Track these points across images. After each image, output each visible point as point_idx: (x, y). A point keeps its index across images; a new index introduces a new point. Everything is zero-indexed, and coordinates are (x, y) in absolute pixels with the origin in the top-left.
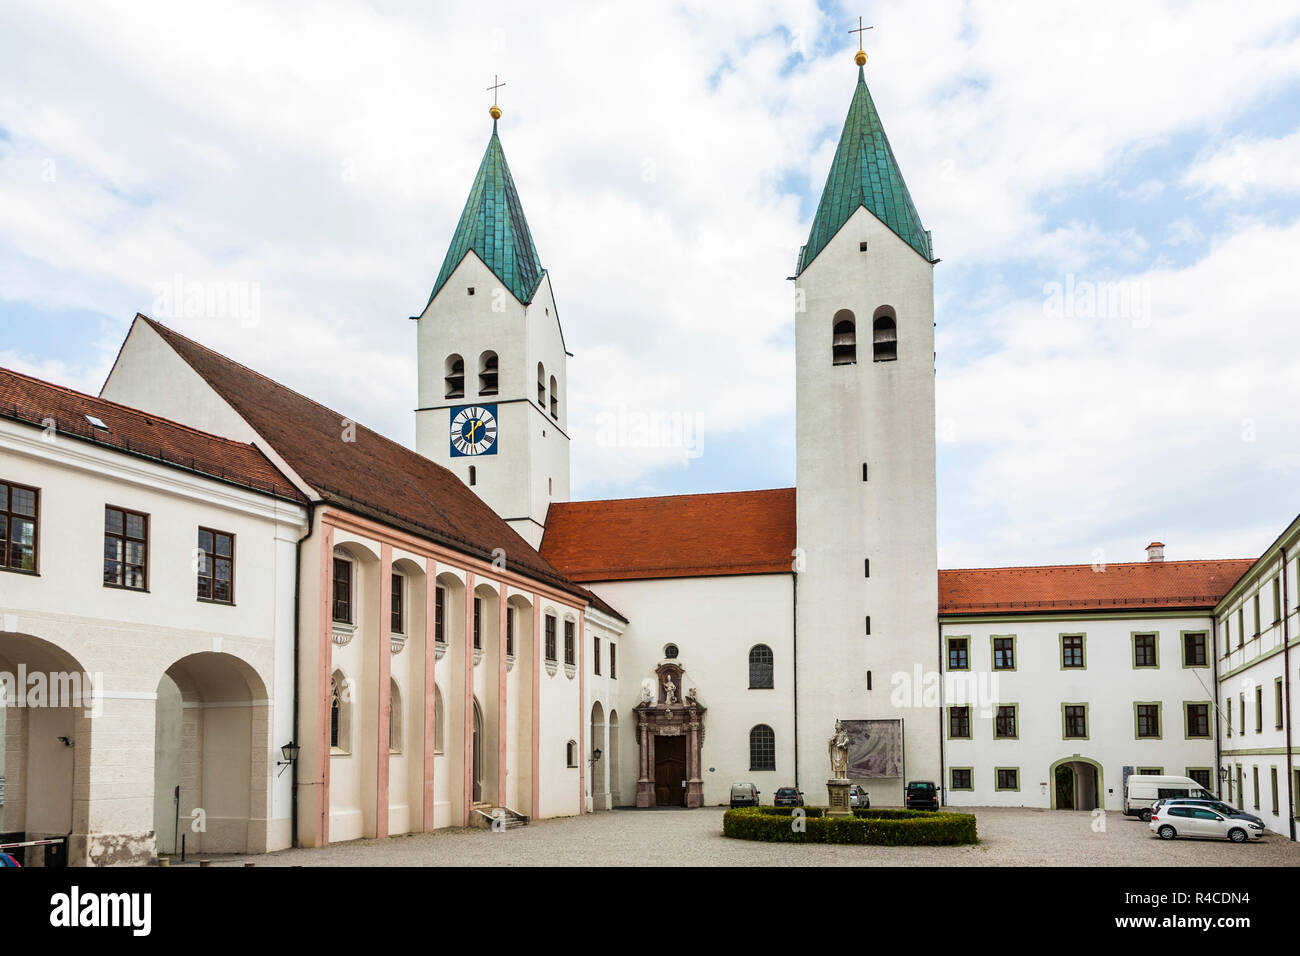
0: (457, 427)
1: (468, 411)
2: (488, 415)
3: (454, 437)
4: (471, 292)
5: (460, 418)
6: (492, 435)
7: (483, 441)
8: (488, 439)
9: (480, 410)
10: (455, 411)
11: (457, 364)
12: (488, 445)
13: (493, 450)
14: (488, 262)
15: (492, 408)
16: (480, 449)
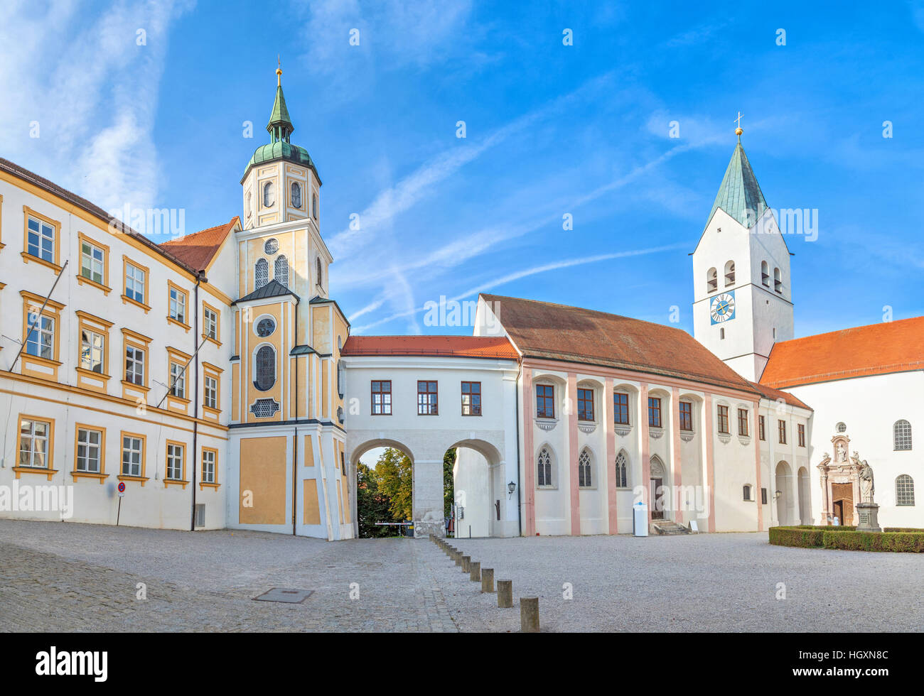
0: (714, 308)
1: (719, 297)
2: (730, 297)
3: (713, 314)
4: (720, 230)
5: (715, 303)
6: (732, 308)
7: (728, 313)
8: (730, 311)
9: (725, 295)
10: (712, 299)
11: (714, 273)
12: (730, 314)
13: (733, 317)
14: (729, 212)
15: (732, 293)
16: (726, 317)
